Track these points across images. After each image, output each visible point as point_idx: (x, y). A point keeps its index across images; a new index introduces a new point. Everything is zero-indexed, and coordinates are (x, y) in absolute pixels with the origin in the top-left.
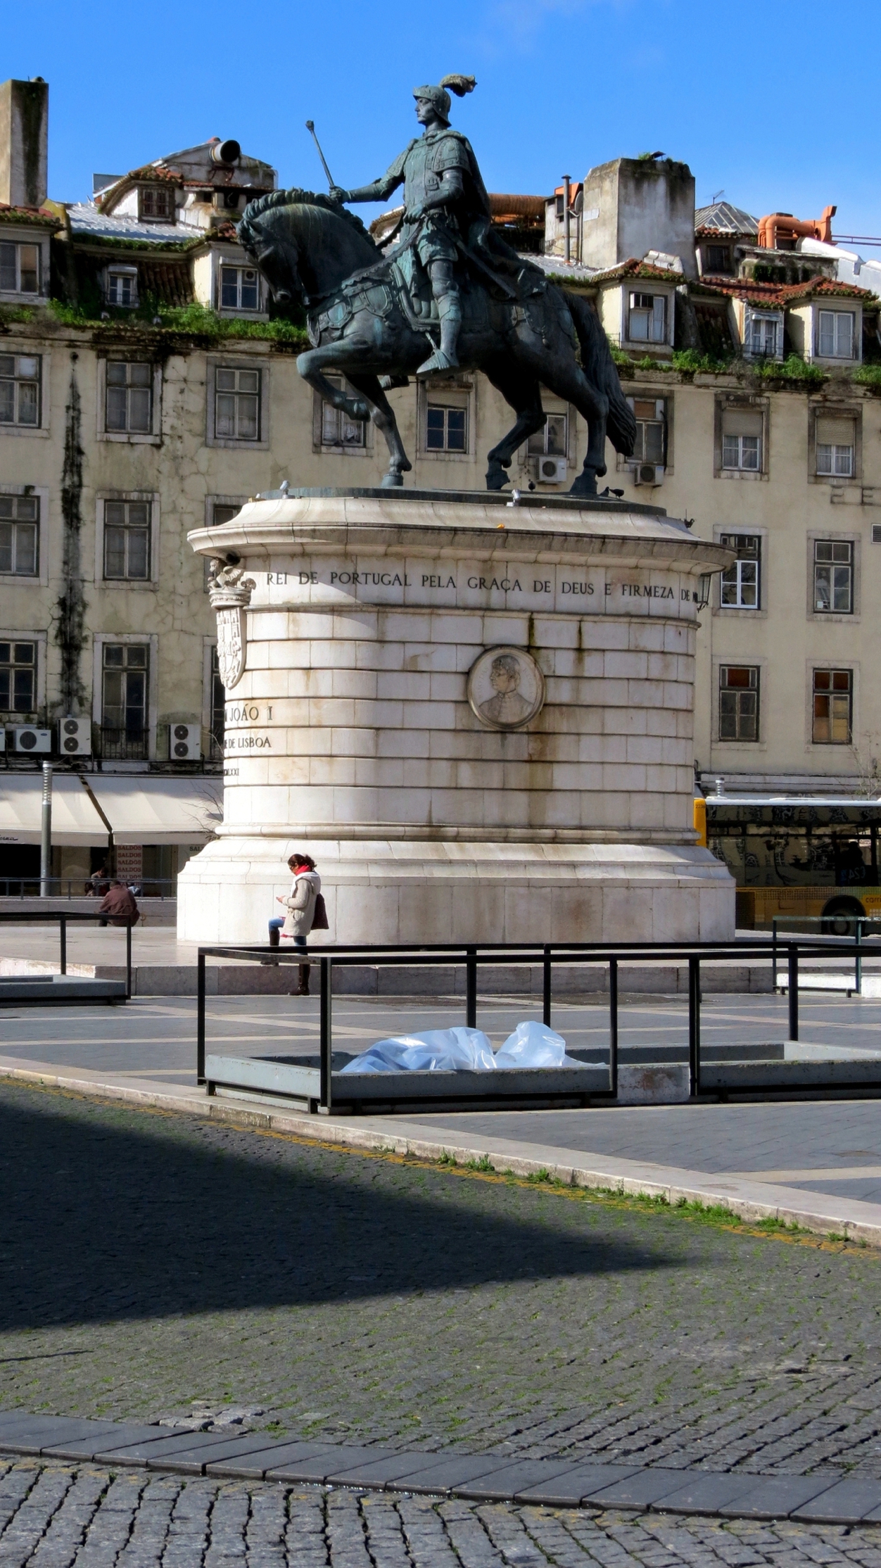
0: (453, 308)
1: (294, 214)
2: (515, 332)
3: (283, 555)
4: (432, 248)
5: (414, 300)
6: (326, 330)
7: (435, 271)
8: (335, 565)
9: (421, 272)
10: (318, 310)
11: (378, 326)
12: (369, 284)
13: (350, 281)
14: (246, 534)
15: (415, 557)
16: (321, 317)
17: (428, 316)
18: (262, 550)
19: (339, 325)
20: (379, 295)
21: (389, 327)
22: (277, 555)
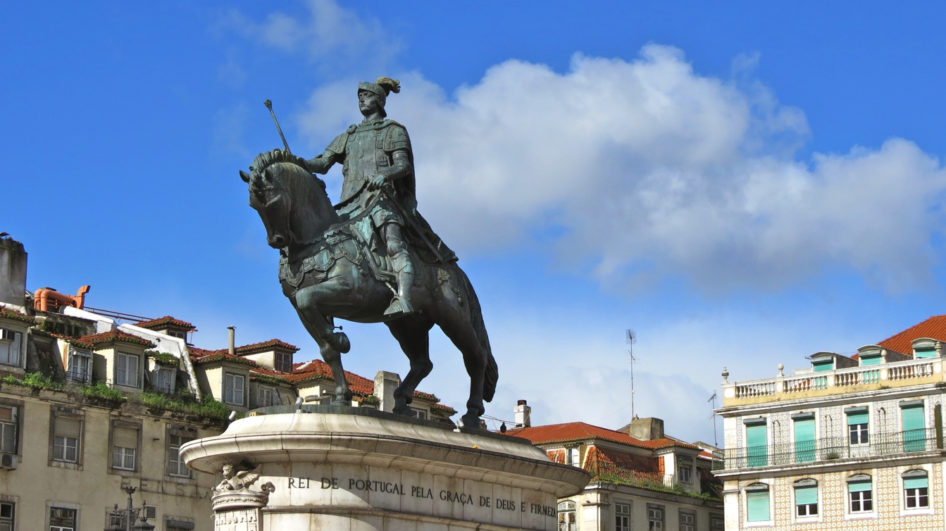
0: (409, 263)
1: (292, 170)
2: (440, 289)
3: (306, 462)
4: (387, 213)
5: (374, 253)
6: (310, 272)
7: (390, 232)
8: (352, 473)
9: (377, 231)
10: (302, 254)
11: (355, 272)
12: (344, 237)
13: (331, 233)
14: (282, 441)
15: (408, 470)
16: (307, 260)
17: (386, 269)
18: (284, 456)
19: (325, 268)
20: (351, 246)
21: (363, 274)
22: (299, 462)
